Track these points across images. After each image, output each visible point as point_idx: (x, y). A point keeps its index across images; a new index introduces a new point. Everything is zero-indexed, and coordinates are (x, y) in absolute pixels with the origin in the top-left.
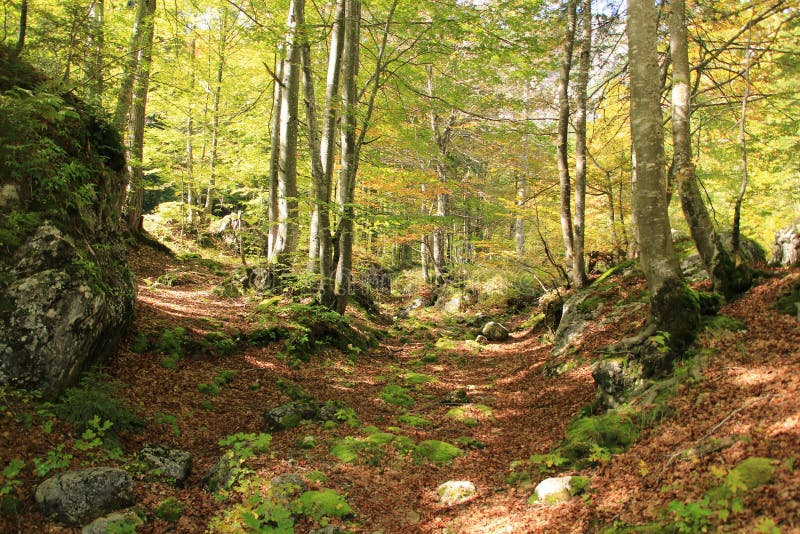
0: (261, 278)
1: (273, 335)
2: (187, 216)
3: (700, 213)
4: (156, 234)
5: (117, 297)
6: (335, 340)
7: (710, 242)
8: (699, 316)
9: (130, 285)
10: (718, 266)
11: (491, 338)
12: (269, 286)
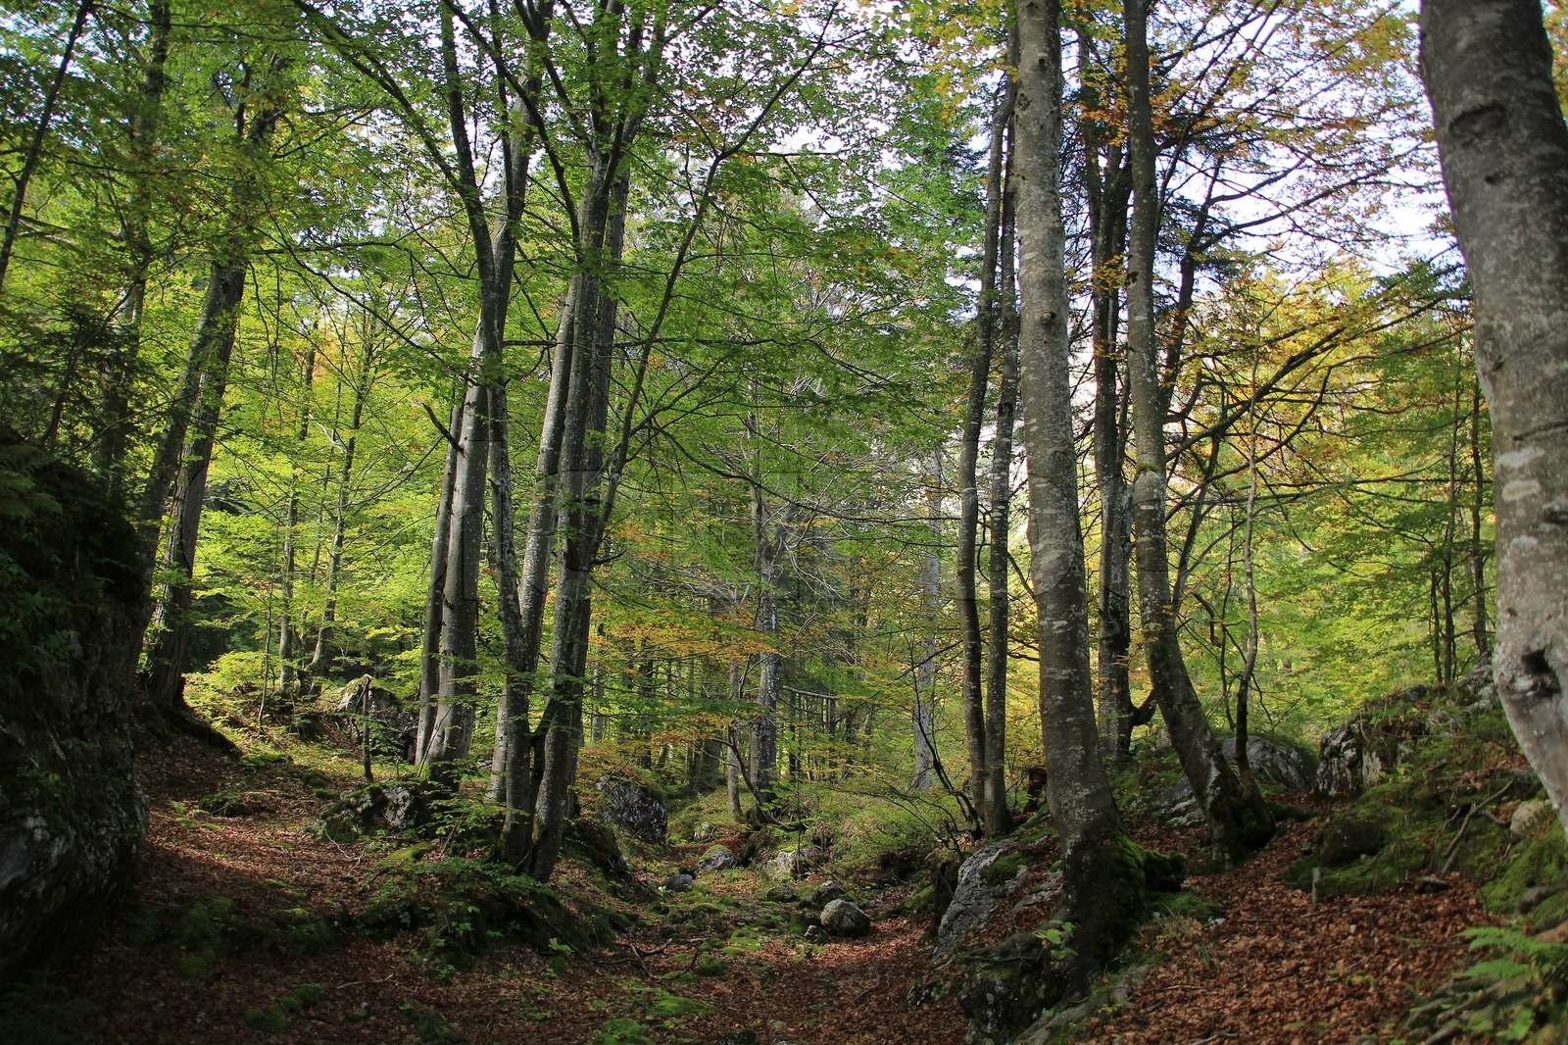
0: (397, 806)
1: (405, 918)
2: (275, 678)
3: (1185, 702)
4: (207, 713)
5: (101, 838)
6: (528, 930)
7: (1204, 755)
8: (1142, 893)
9: (133, 816)
10: (1218, 799)
11: (834, 932)
12: (412, 822)
